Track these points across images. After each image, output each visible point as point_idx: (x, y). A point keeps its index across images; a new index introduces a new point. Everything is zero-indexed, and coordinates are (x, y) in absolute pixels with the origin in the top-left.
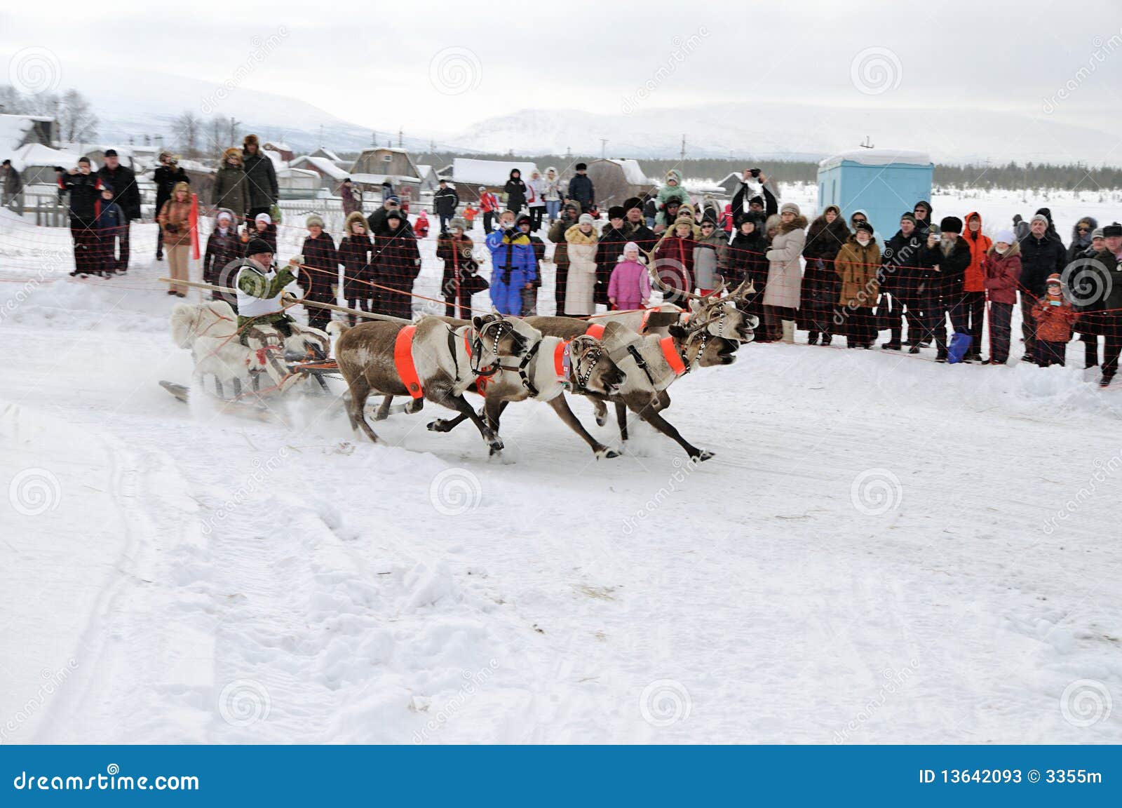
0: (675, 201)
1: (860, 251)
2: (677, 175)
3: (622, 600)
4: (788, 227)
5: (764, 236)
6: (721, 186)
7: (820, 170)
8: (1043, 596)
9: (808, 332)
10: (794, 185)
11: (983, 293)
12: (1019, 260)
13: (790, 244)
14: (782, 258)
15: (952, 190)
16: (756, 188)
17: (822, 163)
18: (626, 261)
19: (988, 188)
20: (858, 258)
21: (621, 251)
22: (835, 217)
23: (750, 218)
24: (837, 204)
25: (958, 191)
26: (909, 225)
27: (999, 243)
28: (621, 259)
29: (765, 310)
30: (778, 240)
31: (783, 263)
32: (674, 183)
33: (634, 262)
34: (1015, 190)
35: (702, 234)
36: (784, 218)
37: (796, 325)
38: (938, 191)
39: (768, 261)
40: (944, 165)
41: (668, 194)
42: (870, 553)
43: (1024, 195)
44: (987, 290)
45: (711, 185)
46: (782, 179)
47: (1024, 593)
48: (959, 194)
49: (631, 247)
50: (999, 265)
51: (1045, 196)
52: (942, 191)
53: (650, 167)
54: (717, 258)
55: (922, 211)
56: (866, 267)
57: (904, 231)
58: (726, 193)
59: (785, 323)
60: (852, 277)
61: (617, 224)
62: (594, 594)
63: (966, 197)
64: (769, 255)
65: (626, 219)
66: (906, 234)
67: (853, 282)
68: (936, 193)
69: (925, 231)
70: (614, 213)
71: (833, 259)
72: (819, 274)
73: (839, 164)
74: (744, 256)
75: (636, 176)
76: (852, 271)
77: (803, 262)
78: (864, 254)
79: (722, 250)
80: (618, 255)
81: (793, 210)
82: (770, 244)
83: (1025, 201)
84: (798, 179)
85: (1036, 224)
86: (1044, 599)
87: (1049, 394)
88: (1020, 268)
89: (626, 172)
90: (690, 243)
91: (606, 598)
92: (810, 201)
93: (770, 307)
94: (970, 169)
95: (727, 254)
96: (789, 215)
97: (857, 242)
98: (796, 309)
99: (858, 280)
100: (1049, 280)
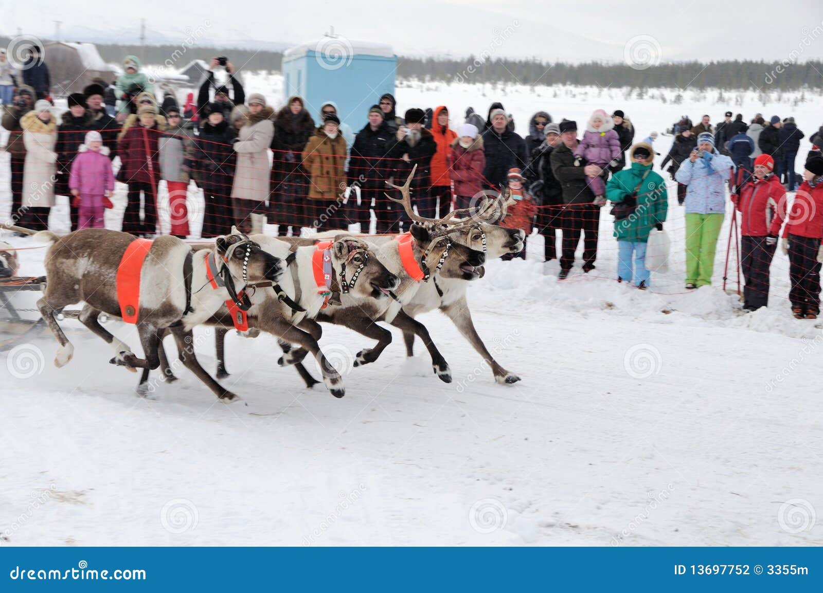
0: (136, 89)
1: (329, 143)
2: (135, 62)
3: (92, 504)
4: (256, 118)
5: (231, 127)
6: (185, 73)
7: (285, 59)
8: (510, 486)
9: (278, 226)
10: (259, 74)
11: (449, 188)
12: (482, 154)
13: (258, 135)
14: (251, 150)
15: (415, 82)
16: (221, 77)
17: (286, 53)
18: (89, 151)
19: (449, 81)
20: (327, 151)
21: (82, 140)
22: (299, 108)
23: (216, 108)
24: (303, 96)
25: (420, 83)
26: (377, 118)
27: (464, 137)
28: (82, 148)
29: (234, 203)
30: (245, 131)
31: (251, 155)
32: (132, 71)
33: (97, 153)
34: (474, 83)
35: (168, 124)
36: (251, 109)
37: (265, 219)
38: (401, 84)
39: (236, 153)
40: (406, 57)
41: (129, 82)
42: (344, 448)
43: (484, 88)
44: (452, 184)
45: (173, 73)
46: (247, 68)
47: (492, 484)
48: (421, 87)
49: (93, 137)
50: (464, 158)
51: (503, 90)
52: (405, 83)
53: (108, 52)
54: (184, 149)
55: (388, 104)
56: (334, 158)
57: (373, 124)
58: (189, 81)
59: (255, 217)
60: (322, 171)
61: (78, 111)
62: (63, 498)
63: (428, 89)
64: (237, 147)
65: (86, 107)
66: (374, 127)
67: (322, 174)
68: (399, 85)
69: (391, 124)
70: (73, 100)
71: (302, 150)
72: (289, 167)
73: (304, 54)
74: (211, 146)
75: (94, 62)
76: (322, 162)
77: (270, 154)
78: (333, 146)
79: (189, 140)
80: (78, 144)
81: (260, 100)
82: (237, 135)
83: (484, 95)
84: (261, 68)
85: (497, 119)
86: (511, 490)
87: (512, 288)
88: (484, 161)
89: (83, 57)
90: (155, 133)
91: (76, 502)
92: (275, 91)
93: (238, 200)
94: (431, 61)
95: (194, 146)
96: (257, 106)
97: (325, 135)
98: (264, 202)
99: (328, 173)
100: (510, 175)
